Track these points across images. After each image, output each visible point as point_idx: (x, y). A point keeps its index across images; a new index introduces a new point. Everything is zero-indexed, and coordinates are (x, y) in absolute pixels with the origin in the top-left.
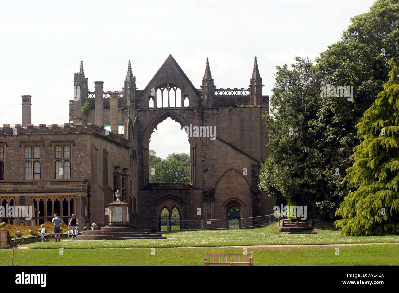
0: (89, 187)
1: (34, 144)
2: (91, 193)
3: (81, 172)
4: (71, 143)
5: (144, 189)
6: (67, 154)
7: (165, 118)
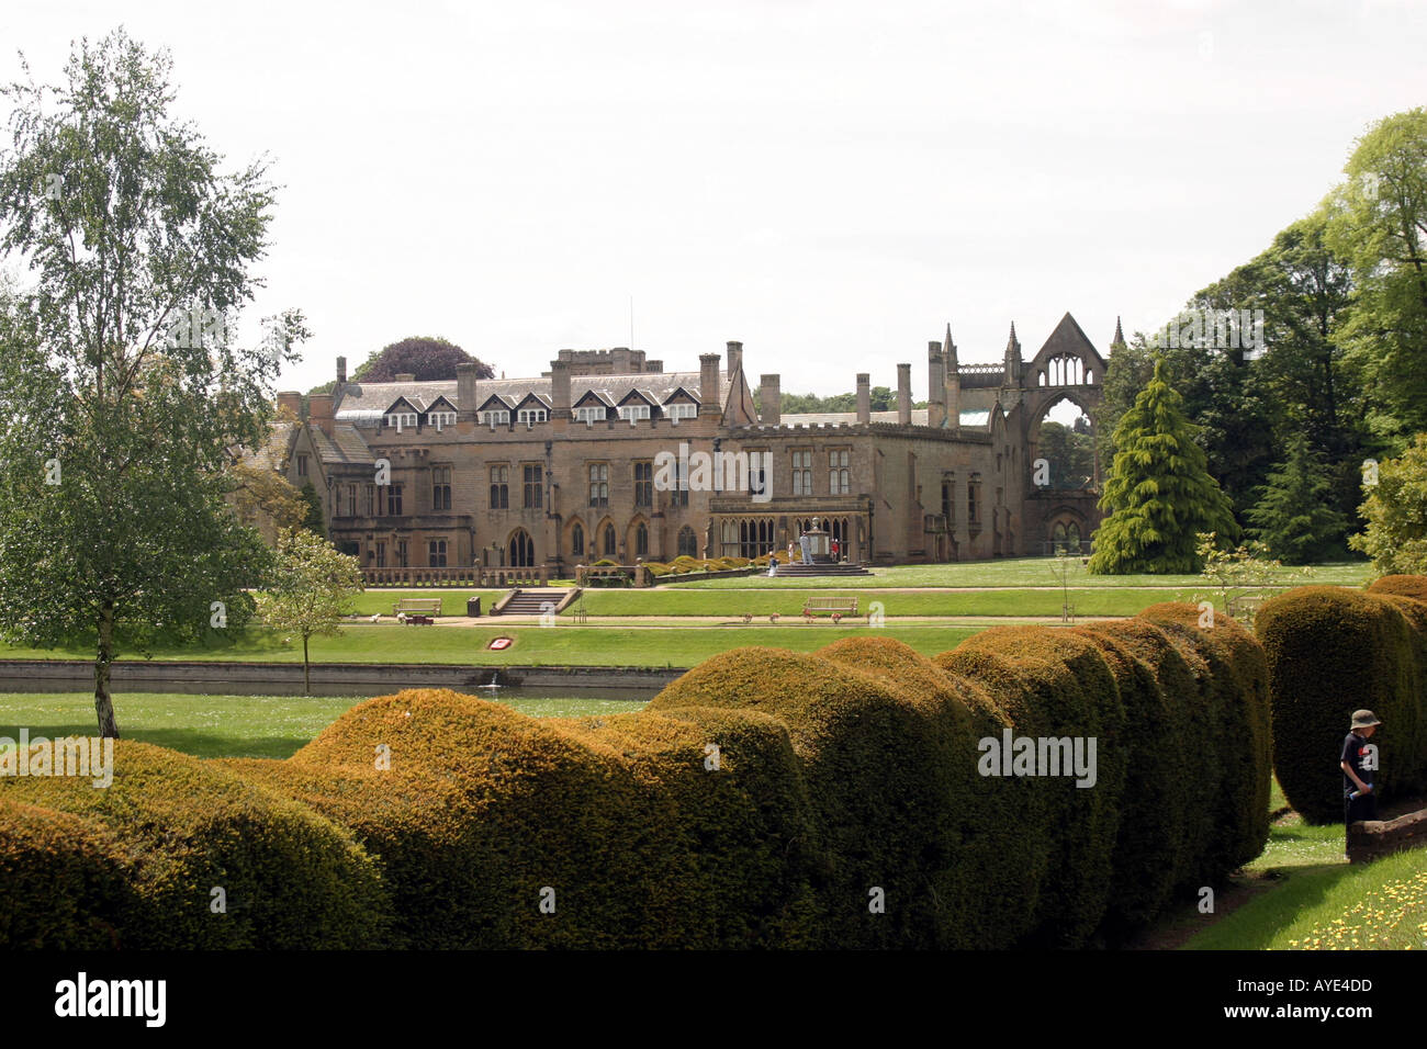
0: (870, 504)
1: (803, 449)
2: (874, 511)
3: (861, 484)
4: (848, 447)
5: (1031, 498)
6: (845, 462)
7: (1060, 400)
